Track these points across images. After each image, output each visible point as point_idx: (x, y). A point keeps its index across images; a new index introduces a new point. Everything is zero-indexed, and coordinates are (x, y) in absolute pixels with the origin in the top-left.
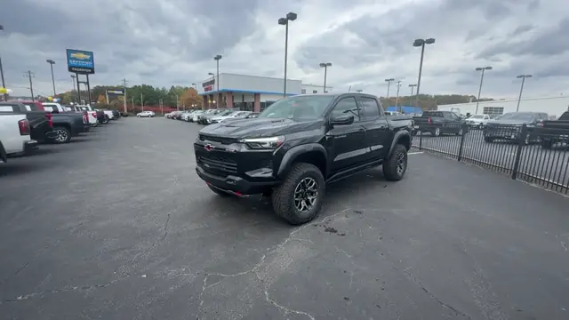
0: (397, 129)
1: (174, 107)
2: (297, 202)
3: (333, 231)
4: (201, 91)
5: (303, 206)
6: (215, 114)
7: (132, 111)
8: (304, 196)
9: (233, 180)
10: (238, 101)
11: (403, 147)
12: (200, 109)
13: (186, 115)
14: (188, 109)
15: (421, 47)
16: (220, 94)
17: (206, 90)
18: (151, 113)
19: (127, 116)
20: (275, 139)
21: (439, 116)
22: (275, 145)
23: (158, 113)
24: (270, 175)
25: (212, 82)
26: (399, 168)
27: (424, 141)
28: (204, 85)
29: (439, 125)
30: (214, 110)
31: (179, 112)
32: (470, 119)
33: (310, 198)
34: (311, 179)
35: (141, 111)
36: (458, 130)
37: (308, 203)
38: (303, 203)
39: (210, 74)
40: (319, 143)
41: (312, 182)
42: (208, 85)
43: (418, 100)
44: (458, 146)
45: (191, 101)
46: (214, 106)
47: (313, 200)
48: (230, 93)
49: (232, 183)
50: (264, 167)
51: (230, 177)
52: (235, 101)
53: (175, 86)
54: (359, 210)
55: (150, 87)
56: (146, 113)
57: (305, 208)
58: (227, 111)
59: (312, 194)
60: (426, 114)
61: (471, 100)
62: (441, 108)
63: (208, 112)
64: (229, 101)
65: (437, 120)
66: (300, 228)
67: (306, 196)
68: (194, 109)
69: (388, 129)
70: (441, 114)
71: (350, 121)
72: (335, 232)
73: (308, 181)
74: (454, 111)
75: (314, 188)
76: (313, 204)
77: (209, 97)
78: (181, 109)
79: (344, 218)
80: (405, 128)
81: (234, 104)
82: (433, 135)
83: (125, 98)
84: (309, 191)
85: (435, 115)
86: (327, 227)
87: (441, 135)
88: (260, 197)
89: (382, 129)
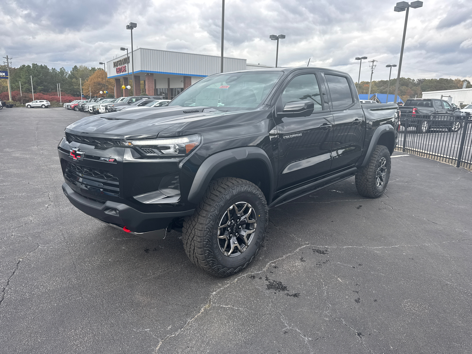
0: (377, 123)
1: (76, 95)
2: (222, 241)
3: (280, 287)
4: (112, 73)
5: (232, 246)
6: (130, 103)
7: (19, 100)
8: (235, 231)
9: (115, 209)
10: (162, 86)
11: (384, 149)
12: (112, 97)
13: (90, 105)
14: (95, 96)
15: (405, 12)
16: (137, 77)
17: (119, 71)
18: (45, 103)
19: (11, 106)
20: (184, 141)
21: (427, 105)
22: (182, 151)
23: (55, 103)
24: (175, 200)
25: (126, 60)
26: (378, 180)
27: (409, 139)
28: (115, 64)
29: (427, 117)
30: (127, 99)
31: (81, 102)
32: (464, 110)
33: (244, 233)
34: (246, 204)
35: (31, 100)
36: (451, 124)
37: (241, 240)
38: (234, 242)
39: (123, 49)
40: (258, 146)
41: (247, 209)
42: (120, 64)
43: (397, 85)
44: (457, 146)
45: (99, 86)
46: (129, 93)
47: (249, 236)
48: (150, 75)
49: (113, 213)
50: (166, 187)
51: (109, 204)
52: (158, 87)
53: (78, 66)
54: (321, 247)
55: (44, 68)
56: (38, 103)
57: (236, 250)
58: (144, 100)
59: (248, 226)
60: (410, 104)
61: (465, 84)
62: (426, 95)
63: (119, 101)
64: (149, 86)
65: (424, 111)
66: (228, 283)
67: (238, 230)
68: (103, 97)
69: (364, 123)
70: (429, 103)
71: (308, 111)
72: (284, 288)
73: (240, 206)
74: (444, 99)
75: (252, 216)
76: (249, 242)
77: (122, 80)
78: (86, 97)
79: (298, 263)
80: (388, 121)
81: (156, 90)
82: (419, 131)
83: (8, 81)
84: (243, 223)
85: (421, 105)
86: (272, 278)
87: (428, 131)
88: (163, 233)
89: (356, 123)
